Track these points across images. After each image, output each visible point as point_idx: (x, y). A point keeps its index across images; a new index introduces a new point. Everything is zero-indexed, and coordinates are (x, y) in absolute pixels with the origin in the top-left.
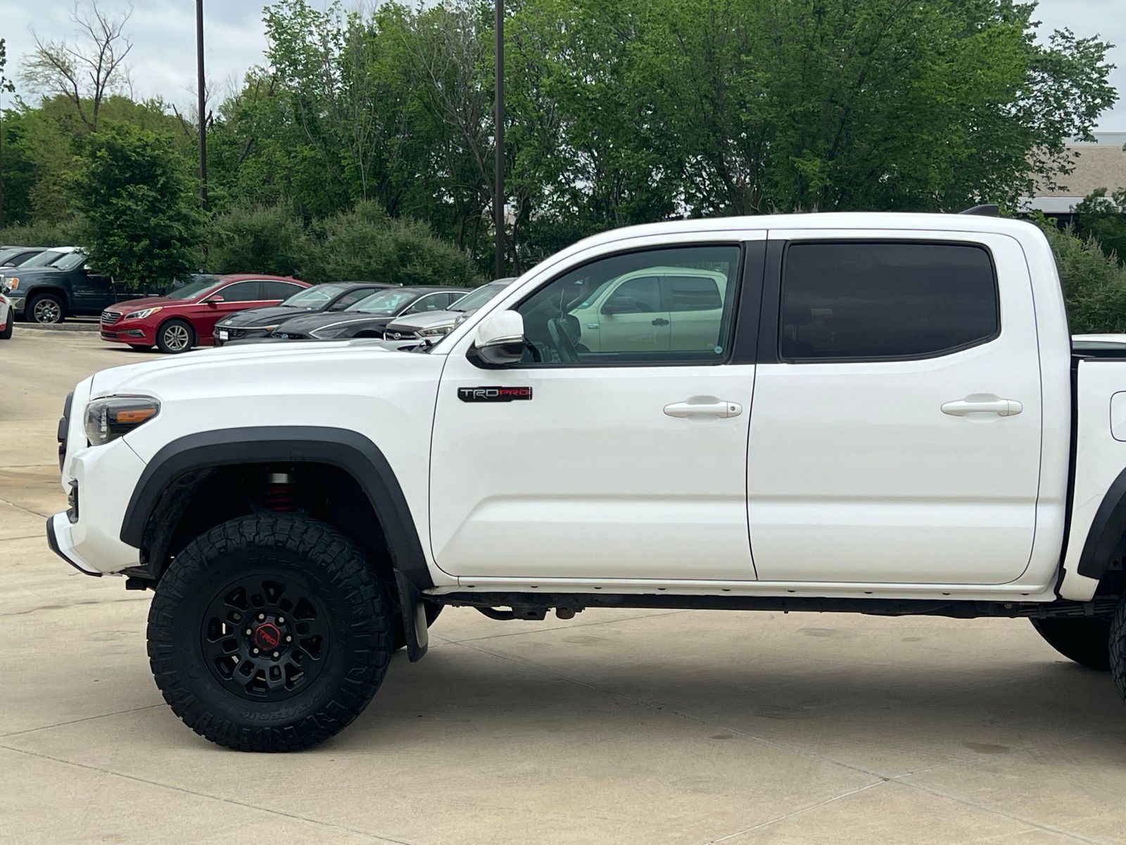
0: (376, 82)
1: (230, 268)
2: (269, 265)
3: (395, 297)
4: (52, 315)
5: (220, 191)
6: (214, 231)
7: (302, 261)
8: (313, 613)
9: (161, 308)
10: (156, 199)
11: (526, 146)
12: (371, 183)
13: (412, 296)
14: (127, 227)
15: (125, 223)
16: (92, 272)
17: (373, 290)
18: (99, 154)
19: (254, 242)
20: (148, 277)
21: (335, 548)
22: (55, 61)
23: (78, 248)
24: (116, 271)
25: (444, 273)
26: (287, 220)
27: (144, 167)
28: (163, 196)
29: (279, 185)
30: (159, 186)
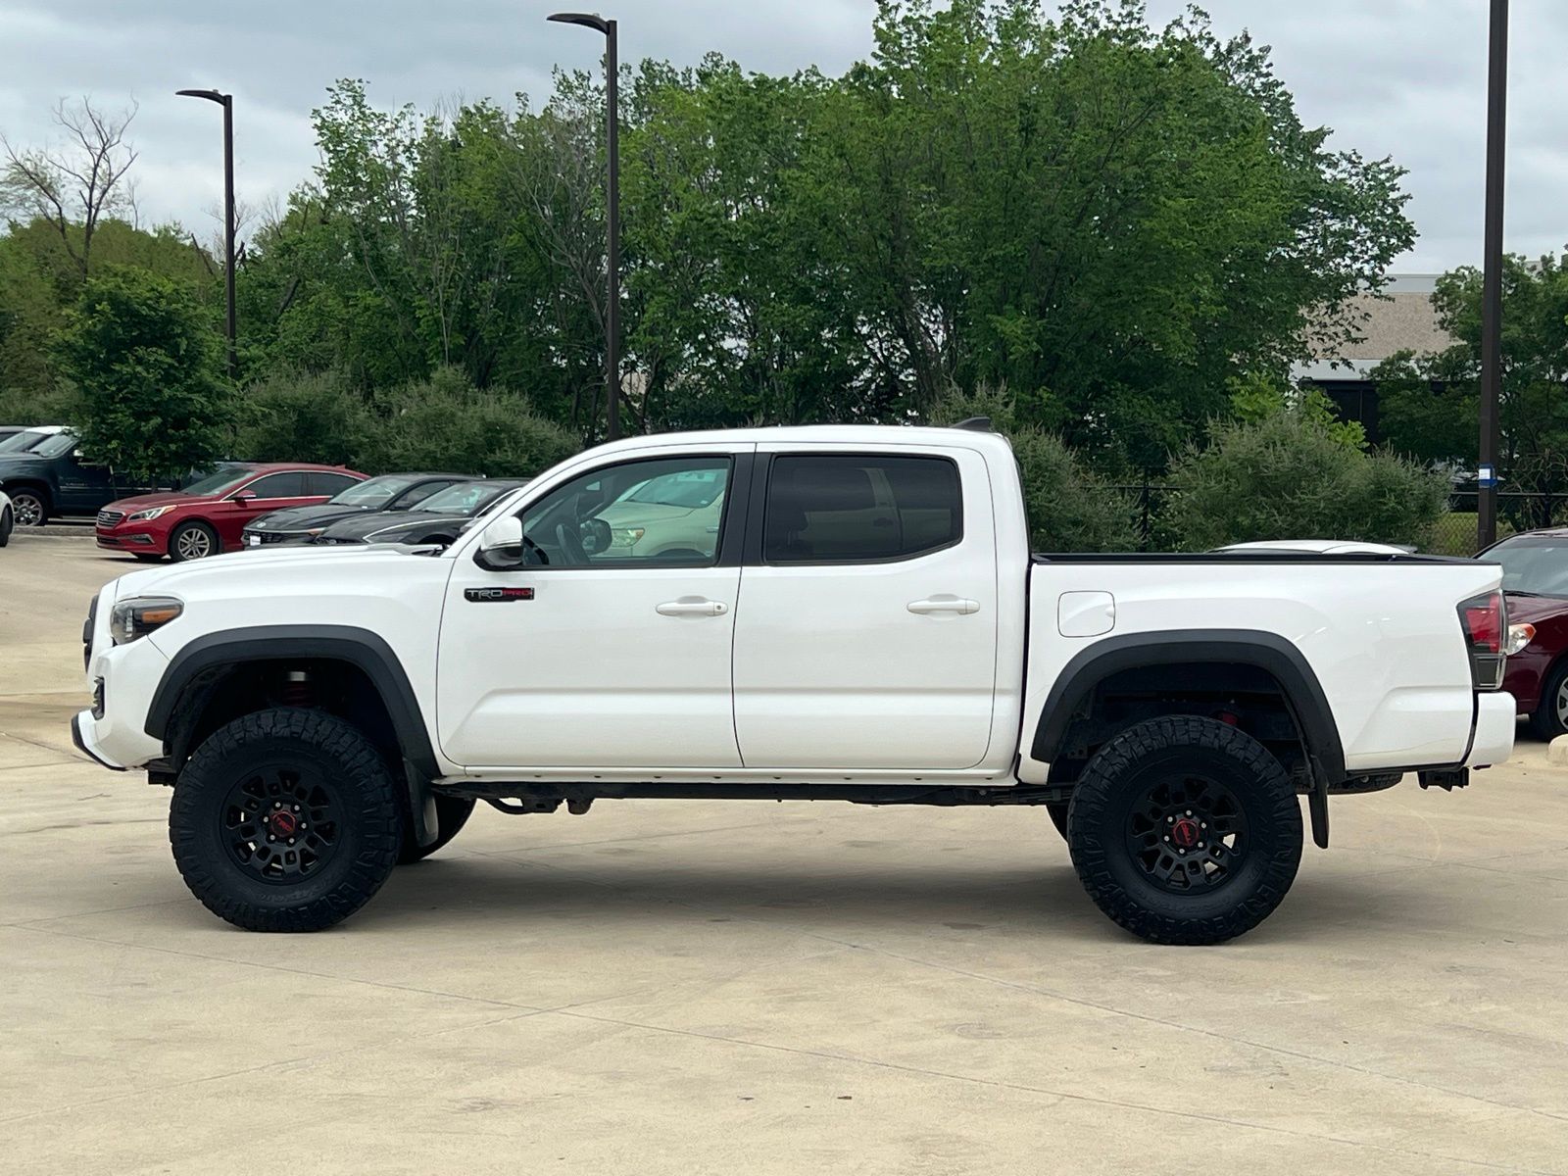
0: (462, 210)
2: (317, 450)
3: (474, 492)
4: (32, 516)
5: (255, 351)
6: (245, 406)
7: (361, 444)
8: (326, 801)
9: (174, 506)
10: (171, 366)
11: (659, 294)
12: (456, 341)
13: (497, 491)
14: (132, 400)
15: (129, 396)
16: (85, 460)
17: (447, 484)
18: (98, 308)
19: (297, 421)
20: (158, 466)
21: (347, 739)
22: (34, 176)
23: (68, 428)
24: (117, 458)
25: (543, 462)
26: (341, 392)
27: (155, 323)
28: (183, 364)
29: (333, 340)
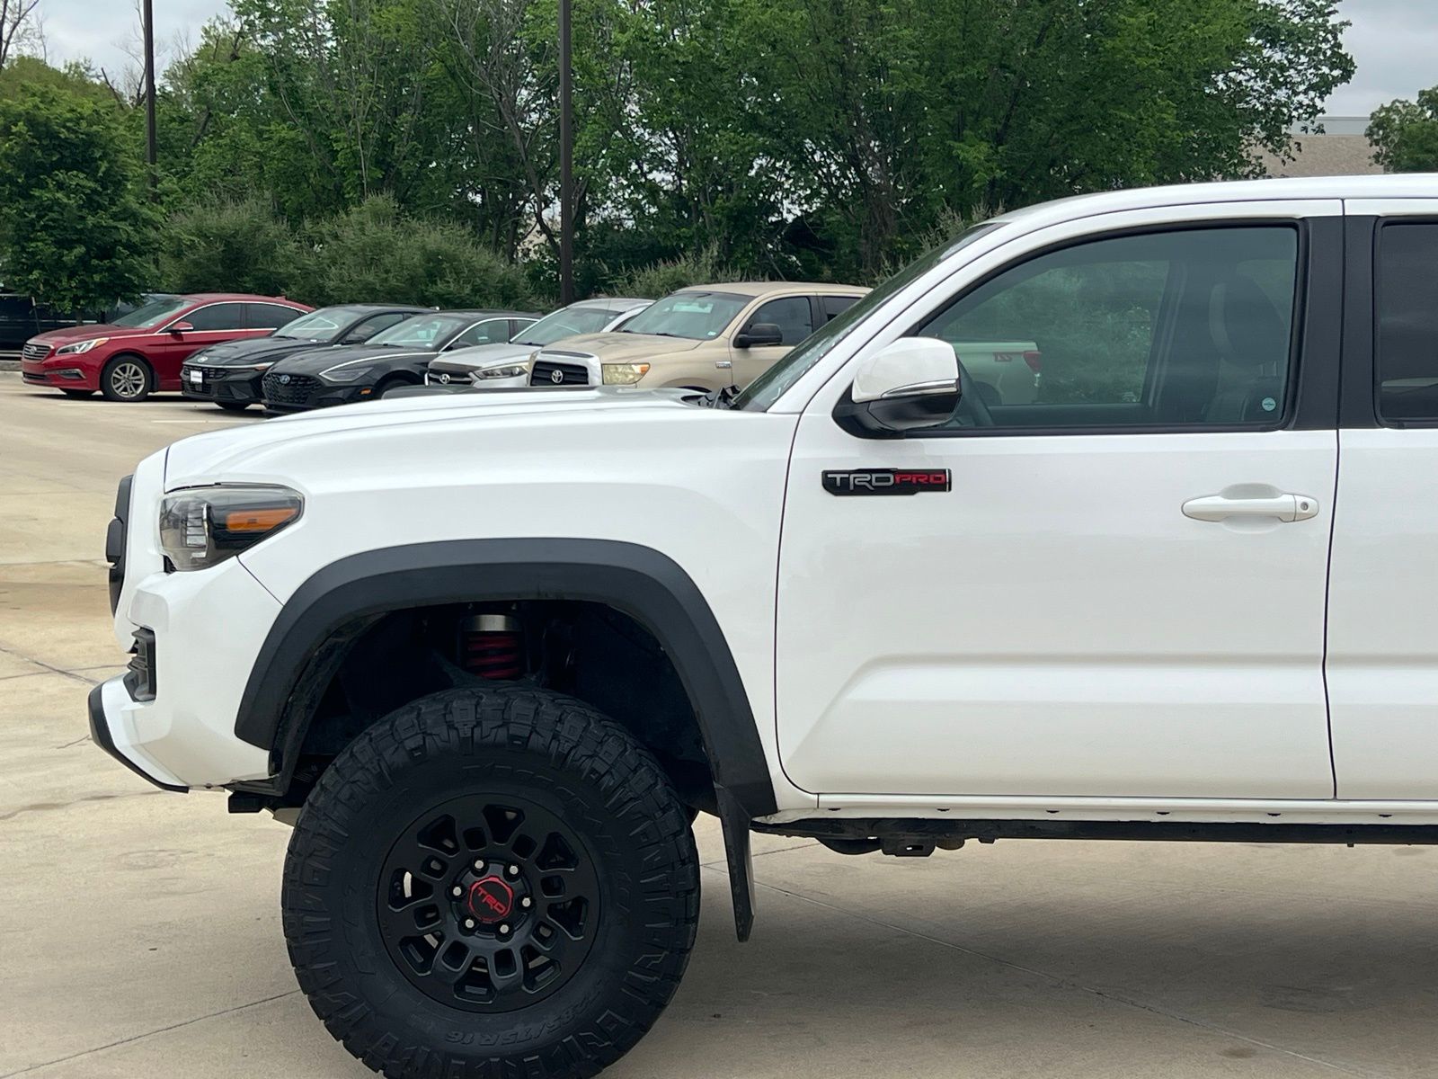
0: (382, 38)
1: (190, 287)
2: (245, 282)
3: (436, 325)
6: (172, 235)
7: (292, 276)
9: (107, 339)
10: (94, 191)
12: (373, 175)
13: (459, 324)
14: (54, 228)
15: (51, 223)
17: (401, 316)
18: (14, 129)
19: (224, 251)
20: (82, 298)
21: (611, 747)
24: (39, 289)
25: (487, 293)
26: (266, 221)
27: (76, 146)
28: (105, 188)
29: (247, 175)
30: (100, 174)
